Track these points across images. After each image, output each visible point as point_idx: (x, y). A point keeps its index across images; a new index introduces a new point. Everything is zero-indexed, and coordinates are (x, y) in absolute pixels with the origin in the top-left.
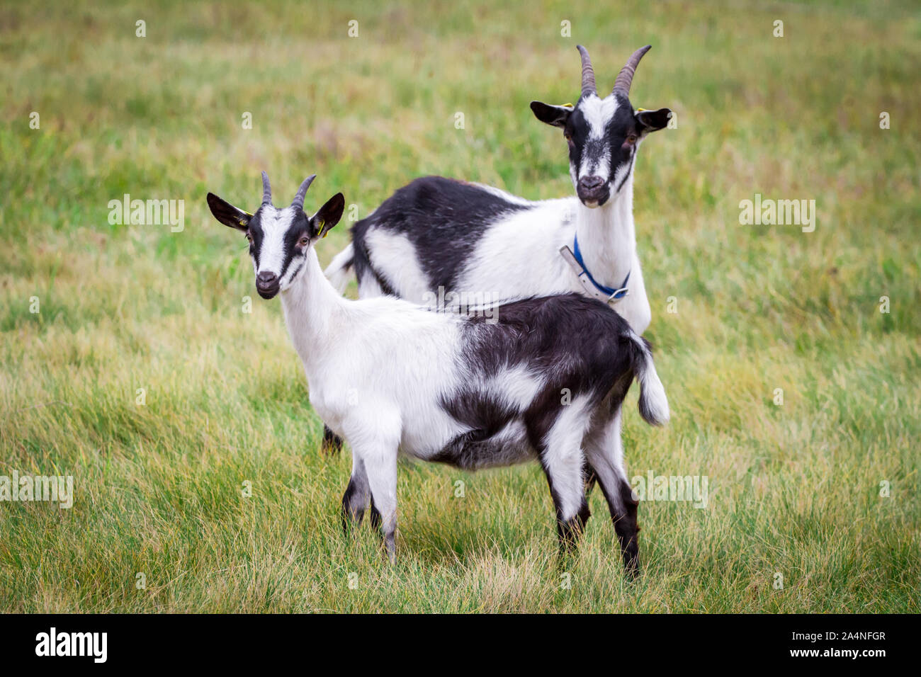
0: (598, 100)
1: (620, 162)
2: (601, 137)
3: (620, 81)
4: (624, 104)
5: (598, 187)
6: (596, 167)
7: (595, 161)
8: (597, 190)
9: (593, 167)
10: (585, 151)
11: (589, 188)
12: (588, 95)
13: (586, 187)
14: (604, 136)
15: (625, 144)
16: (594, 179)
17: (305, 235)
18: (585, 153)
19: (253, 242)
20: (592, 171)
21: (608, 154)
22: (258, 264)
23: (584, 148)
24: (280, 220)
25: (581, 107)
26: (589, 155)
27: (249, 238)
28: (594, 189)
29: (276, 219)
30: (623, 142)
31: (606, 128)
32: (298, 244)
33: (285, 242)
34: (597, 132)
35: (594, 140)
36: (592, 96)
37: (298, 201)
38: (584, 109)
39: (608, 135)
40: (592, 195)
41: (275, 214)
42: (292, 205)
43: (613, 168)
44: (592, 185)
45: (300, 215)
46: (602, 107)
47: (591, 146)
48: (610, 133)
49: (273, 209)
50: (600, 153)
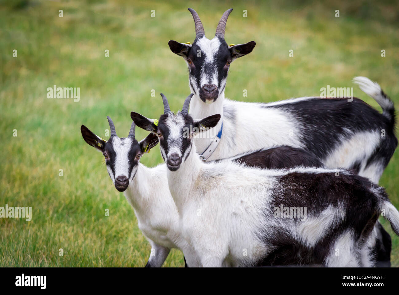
0: (207, 40)
1: (223, 77)
2: (212, 62)
3: (219, 29)
4: (223, 43)
5: (214, 91)
6: (212, 79)
7: (211, 75)
8: (214, 93)
9: (210, 79)
10: (203, 70)
11: (210, 92)
12: (201, 37)
13: (208, 91)
14: (214, 61)
15: (226, 66)
16: (212, 86)
17: (139, 153)
18: (203, 71)
19: (109, 158)
20: (210, 82)
21: (217, 72)
22: (114, 172)
23: (202, 68)
24: (125, 145)
25: (198, 44)
26: (206, 72)
27: (105, 156)
28: (212, 92)
29: (122, 145)
30: (225, 65)
31: (215, 56)
32: (135, 159)
33: (129, 158)
34: (210, 58)
35: (208, 63)
36: (204, 37)
37: (132, 133)
38: (200, 45)
39: (216, 61)
40: (212, 96)
41: (121, 142)
42: (129, 136)
43: (220, 80)
44: (211, 90)
45: (135, 142)
46: (211, 44)
47: (207, 67)
48: (218, 60)
49: (118, 138)
50: (213, 71)
